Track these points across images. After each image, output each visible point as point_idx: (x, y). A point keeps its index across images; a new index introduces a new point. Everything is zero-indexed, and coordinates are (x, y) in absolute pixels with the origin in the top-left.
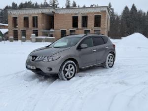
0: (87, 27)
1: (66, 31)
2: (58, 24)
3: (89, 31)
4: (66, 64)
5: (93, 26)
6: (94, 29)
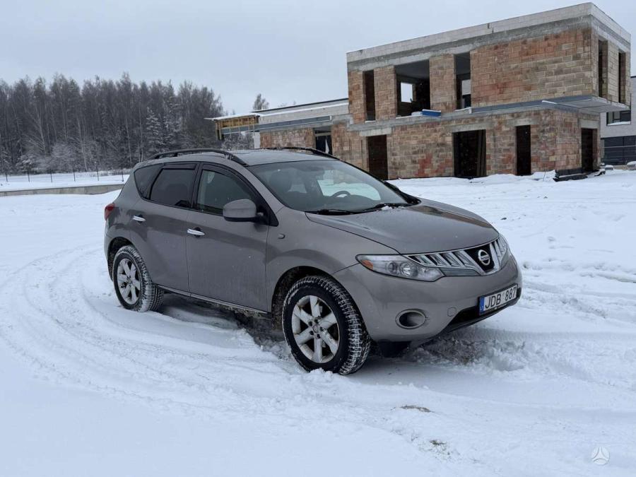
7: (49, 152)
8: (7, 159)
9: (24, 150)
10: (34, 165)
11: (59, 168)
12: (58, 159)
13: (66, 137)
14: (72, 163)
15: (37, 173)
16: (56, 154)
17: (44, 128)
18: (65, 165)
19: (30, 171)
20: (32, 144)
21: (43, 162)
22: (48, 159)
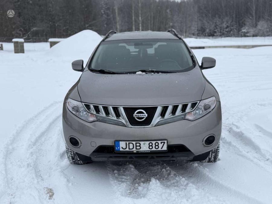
7: (256, 26)
8: (236, 29)
9: (245, 24)
10: (247, 32)
11: (260, 34)
12: (260, 30)
13: (266, 17)
14: (267, 32)
15: (248, 36)
16: (259, 27)
17: (256, 13)
18: (263, 33)
19: (245, 35)
20: (248, 21)
21: (252, 31)
22: (254, 29)
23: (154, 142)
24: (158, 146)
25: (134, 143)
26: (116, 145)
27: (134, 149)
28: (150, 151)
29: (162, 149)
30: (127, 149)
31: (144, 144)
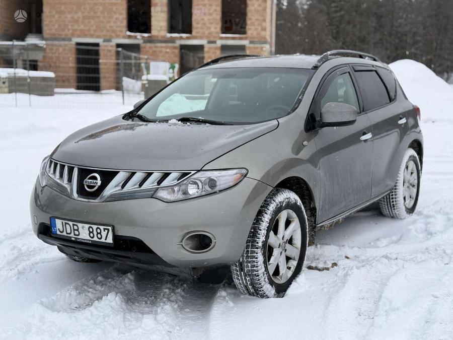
0: (189, 31)
1: (97, 45)
2: (61, 13)
3: (200, 48)
4: (272, 207)
5: (216, 27)
6: (220, 43)
23: (95, 227)
24: (100, 233)
25: (71, 223)
26: (52, 224)
27: (72, 235)
28: (91, 241)
29: (106, 241)
30: (65, 234)
31: (83, 228)
